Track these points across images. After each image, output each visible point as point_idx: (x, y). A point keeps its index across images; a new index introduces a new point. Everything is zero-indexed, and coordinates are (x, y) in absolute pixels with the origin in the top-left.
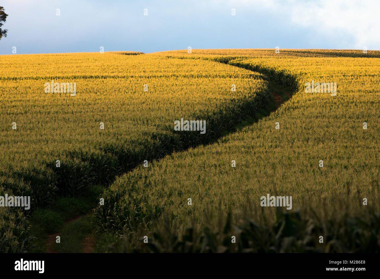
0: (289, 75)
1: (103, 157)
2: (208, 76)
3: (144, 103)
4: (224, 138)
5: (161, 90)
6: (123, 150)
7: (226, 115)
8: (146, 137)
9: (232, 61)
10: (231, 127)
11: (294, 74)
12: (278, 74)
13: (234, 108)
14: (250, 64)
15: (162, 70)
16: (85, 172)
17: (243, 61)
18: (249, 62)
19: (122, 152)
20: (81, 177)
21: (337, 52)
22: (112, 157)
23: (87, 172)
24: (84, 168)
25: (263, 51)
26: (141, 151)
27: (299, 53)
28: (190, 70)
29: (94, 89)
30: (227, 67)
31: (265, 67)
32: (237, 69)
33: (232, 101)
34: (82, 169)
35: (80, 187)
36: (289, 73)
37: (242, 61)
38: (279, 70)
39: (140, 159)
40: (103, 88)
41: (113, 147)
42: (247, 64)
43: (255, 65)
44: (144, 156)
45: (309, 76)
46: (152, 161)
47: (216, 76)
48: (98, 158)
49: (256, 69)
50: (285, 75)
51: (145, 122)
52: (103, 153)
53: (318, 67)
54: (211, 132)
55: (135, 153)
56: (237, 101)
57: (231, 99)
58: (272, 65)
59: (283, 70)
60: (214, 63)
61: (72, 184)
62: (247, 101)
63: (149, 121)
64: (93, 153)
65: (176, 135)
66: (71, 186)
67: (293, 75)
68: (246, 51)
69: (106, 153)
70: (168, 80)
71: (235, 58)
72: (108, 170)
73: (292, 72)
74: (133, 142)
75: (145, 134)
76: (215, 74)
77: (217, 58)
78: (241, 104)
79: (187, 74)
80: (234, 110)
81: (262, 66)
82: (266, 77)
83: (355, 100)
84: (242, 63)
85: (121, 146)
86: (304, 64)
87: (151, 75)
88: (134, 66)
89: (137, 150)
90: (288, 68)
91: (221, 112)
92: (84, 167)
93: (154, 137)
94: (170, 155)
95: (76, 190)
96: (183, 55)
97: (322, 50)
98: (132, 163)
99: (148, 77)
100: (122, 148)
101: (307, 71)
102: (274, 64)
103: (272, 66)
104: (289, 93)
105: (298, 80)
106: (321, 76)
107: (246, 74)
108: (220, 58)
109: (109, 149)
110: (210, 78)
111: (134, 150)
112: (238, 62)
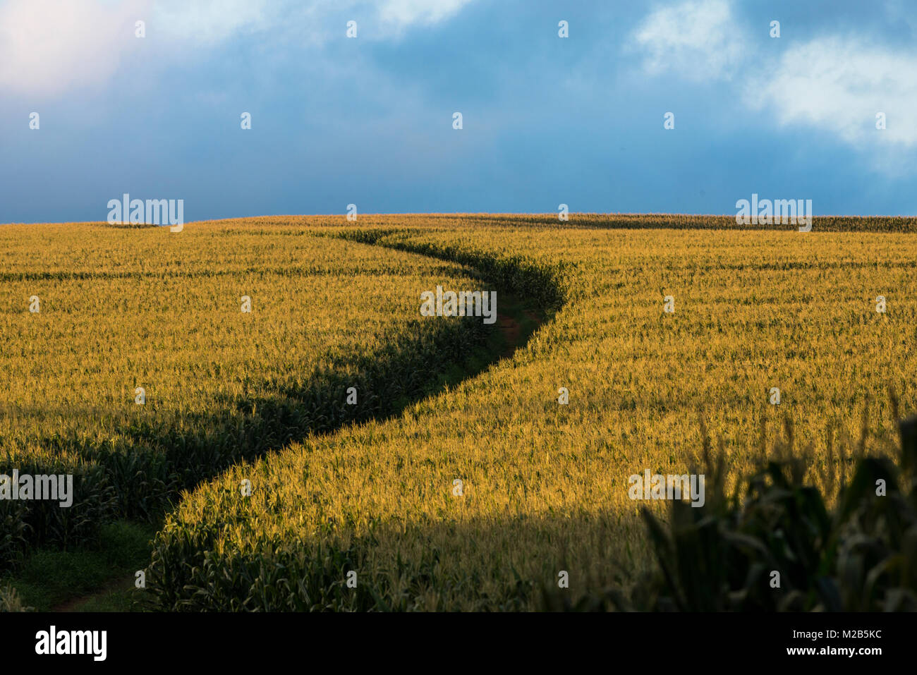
0: (531, 267)
1: (130, 451)
2: (338, 271)
3: (195, 330)
4: (417, 407)
5: (230, 302)
6: (175, 435)
7: (402, 357)
8: (225, 407)
9: (384, 238)
10: (417, 387)
11: (544, 266)
12: (503, 266)
13: (419, 342)
14: (431, 246)
15: (221, 258)
16: (92, 488)
17: (413, 239)
18: (428, 242)
19: (173, 439)
20: (82, 500)
21: (629, 220)
22: (152, 453)
23: (97, 487)
24: (91, 477)
25: (449, 218)
26: (218, 438)
27: (537, 222)
28: (289, 259)
29: (61, 302)
30: (378, 251)
31: (469, 251)
32: (404, 255)
33: (410, 325)
34: (84, 479)
35: (82, 523)
36: (531, 263)
37: (409, 239)
38: (504, 258)
39: (217, 458)
40: (85, 299)
41: (147, 427)
42: (424, 245)
43: (444, 248)
44: (226, 450)
45: (584, 270)
46: (265, 455)
47: (357, 271)
48: (118, 454)
49: (447, 255)
50: (522, 269)
51: (213, 372)
52: (131, 442)
53: (600, 249)
54: (371, 398)
55: (206, 442)
56: (423, 325)
57: (408, 322)
58: (487, 247)
59: (514, 259)
60: (343, 243)
61: (61, 518)
62: (446, 327)
63: (222, 371)
64: (104, 442)
65: (295, 402)
66: (59, 521)
67: (542, 267)
68: (407, 219)
69: (137, 441)
70: (239, 281)
71: (391, 232)
72: (144, 483)
73: (538, 262)
74: (195, 417)
75: (221, 398)
76: (353, 265)
77: (345, 233)
78: (433, 333)
79: (285, 267)
80: (421, 347)
81: (460, 249)
82: (478, 273)
83: (714, 318)
84: (410, 243)
85: (170, 427)
86: (565, 242)
87: (196, 269)
88: (149, 252)
89: (209, 433)
90: (526, 253)
91: (390, 350)
92: (88, 476)
93: (244, 406)
94: (301, 442)
95: (73, 531)
96: (260, 228)
97: (593, 216)
98: (198, 467)
99: (190, 275)
100: (171, 431)
101: (576, 259)
102: (491, 244)
103: (486, 250)
104: (533, 314)
105: (556, 279)
106: (614, 268)
107: (428, 266)
108: (352, 233)
109: (141, 433)
110: (343, 277)
111: (202, 436)
112: (399, 241)
